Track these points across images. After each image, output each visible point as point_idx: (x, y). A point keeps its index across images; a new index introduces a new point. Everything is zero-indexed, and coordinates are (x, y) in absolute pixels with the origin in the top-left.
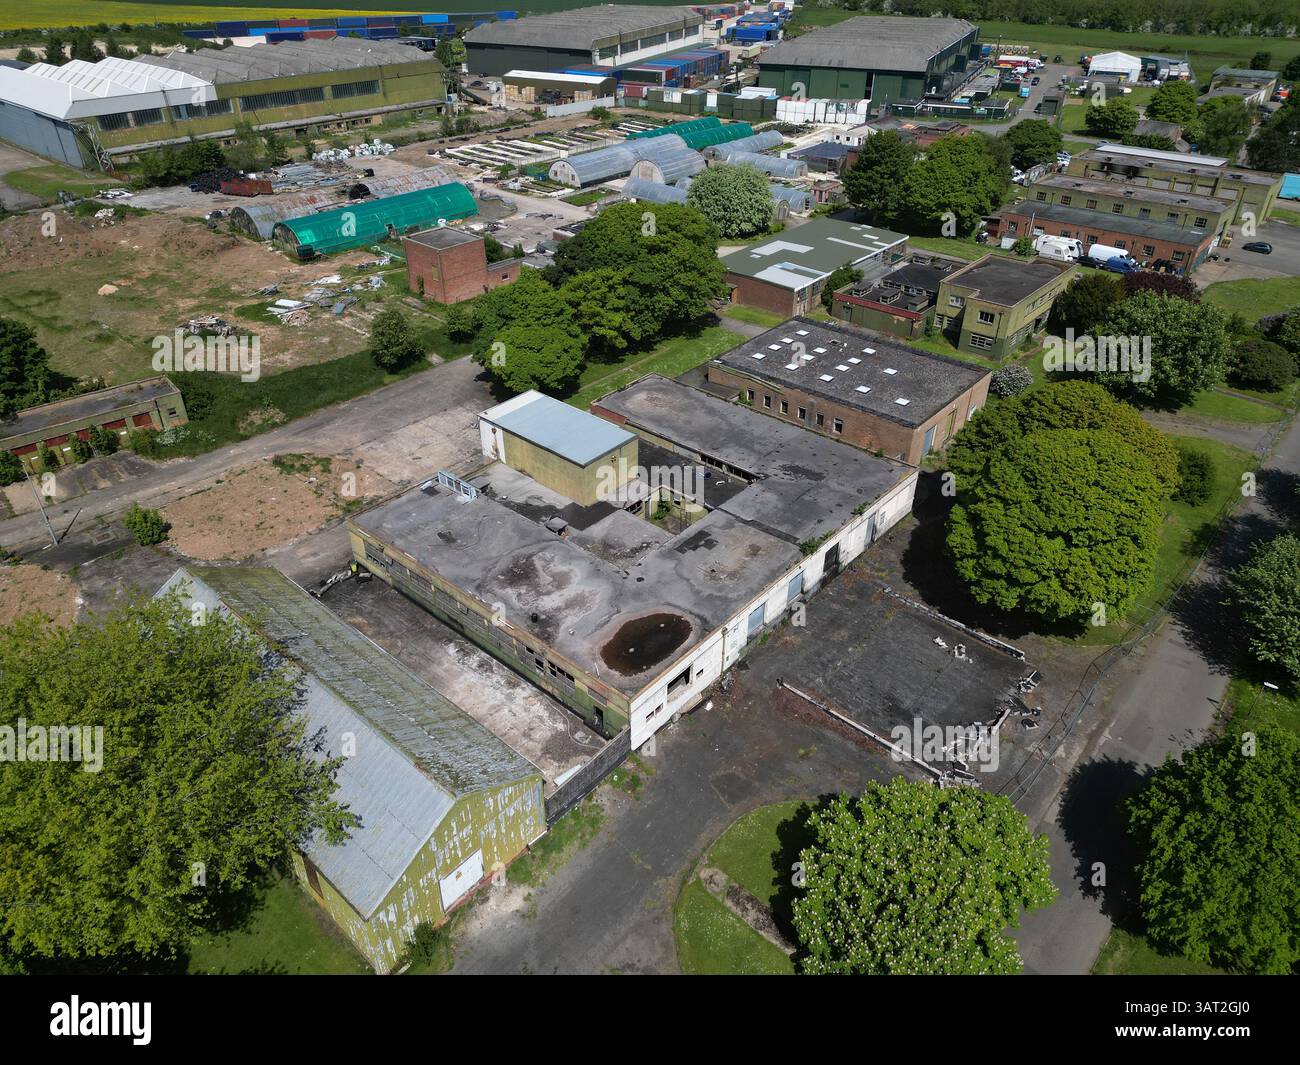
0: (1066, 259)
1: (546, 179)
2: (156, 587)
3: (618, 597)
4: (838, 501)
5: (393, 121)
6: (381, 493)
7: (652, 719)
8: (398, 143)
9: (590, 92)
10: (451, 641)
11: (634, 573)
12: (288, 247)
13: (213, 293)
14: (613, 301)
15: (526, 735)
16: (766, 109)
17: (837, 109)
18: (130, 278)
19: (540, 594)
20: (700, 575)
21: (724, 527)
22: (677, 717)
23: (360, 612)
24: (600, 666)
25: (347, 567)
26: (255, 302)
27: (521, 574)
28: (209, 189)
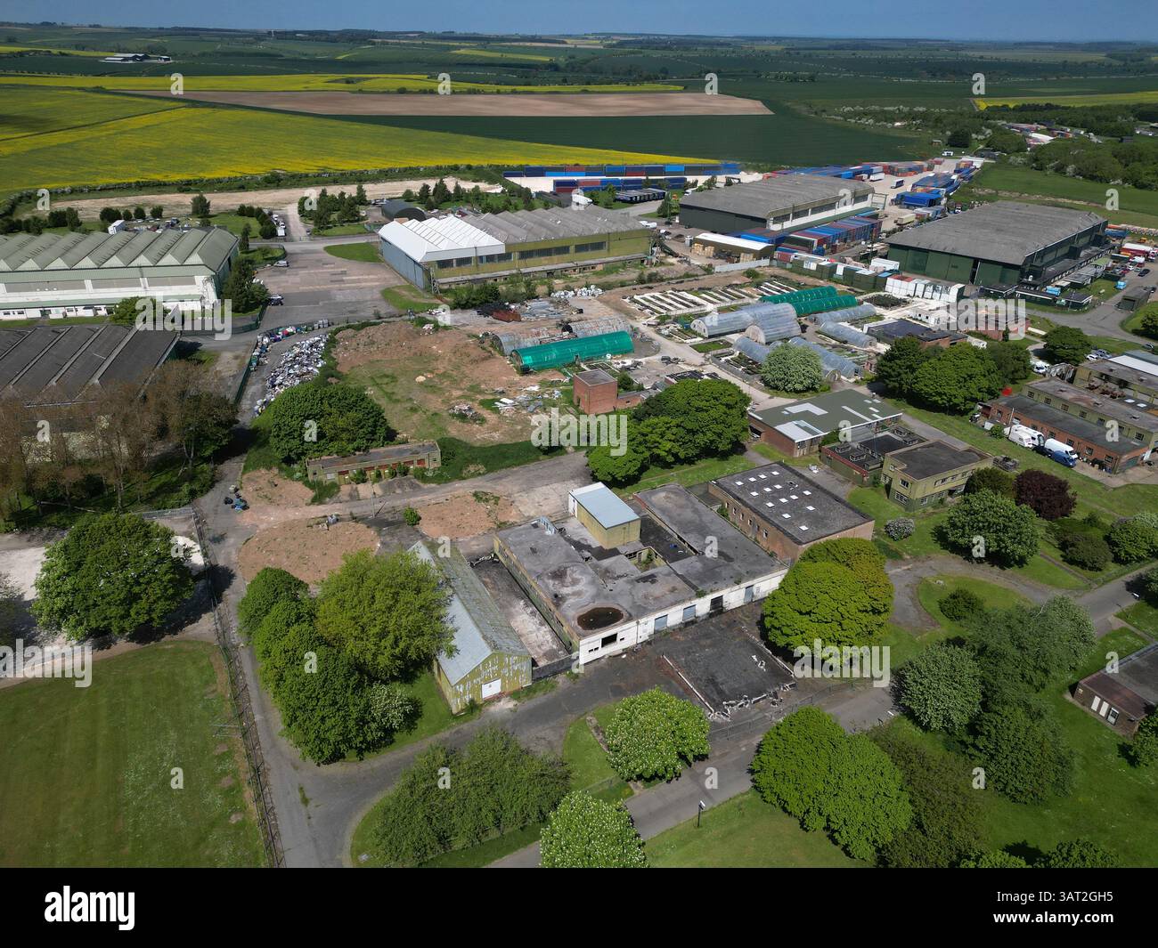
0: (1026, 445)
1: (688, 328)
2: (409, 546)
3: (597, 596)
4: (732, 574)
5: (611, 269)
6: (518, 521)
7: (592, 653)
8: (606, 287)
9: (752, 256)
10: (523, 599)
11: (610, 587)
12: (517, 363)
13: (472, 388)
14: (669, 435)
15: (539, 646)
16: (878, 282)
17: (934, 289)
18: (433, 373)
19: (563, 586)
20: (640, 595)
21: (666, 575)
22: (607, 657)
23: (489, 576)
24: (575, 623)
25: (490, 555)
26: (491, 397)
27: (559, 575)
28: (487, 314)
